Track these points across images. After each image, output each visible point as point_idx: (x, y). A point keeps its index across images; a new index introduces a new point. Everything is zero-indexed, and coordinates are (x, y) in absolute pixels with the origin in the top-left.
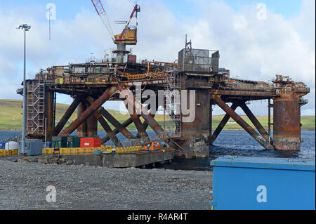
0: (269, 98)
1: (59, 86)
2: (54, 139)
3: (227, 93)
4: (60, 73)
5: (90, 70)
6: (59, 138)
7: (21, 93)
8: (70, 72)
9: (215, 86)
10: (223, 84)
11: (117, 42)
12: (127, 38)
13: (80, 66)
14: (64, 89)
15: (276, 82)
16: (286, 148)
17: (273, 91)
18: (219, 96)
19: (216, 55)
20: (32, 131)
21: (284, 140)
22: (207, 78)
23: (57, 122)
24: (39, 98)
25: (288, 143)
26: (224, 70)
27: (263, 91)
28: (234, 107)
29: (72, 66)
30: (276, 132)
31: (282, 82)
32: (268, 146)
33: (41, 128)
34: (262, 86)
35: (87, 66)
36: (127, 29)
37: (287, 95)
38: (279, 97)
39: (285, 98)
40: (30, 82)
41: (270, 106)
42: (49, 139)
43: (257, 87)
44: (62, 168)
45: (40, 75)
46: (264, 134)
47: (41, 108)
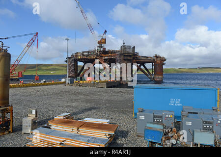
0: (152, 62)
1: (79, 59)
2: (78, 78)
3: (138, 61)
4: (79, 55)
5: (90, 53)
6: (79, 77)
7: (66, 62)
8: (83, 54)
9: (134, 58)
10: (136, 58)
11: (99, 43)
12: (102, 42)
13: (86, 52)
14: (80, 60)
15: (155, 57)
16: (158, 79)
17: (154, 60)
19: (134, 47)
20: (70, 75)
22: (131, 56)
23: (79, 71)
24: (72, 64)
25: (158, 78)
26: (136, 53)
27: (150, 60)
28: (140, 66)
29: (83, 52)
30: (155, 74)
31: (157, 57)
32: (152, 79)
33: (73, 74)
34: (150, 58)
35: (88, 52)
36: (102, 39)
37: (158, 61)
38: (156, 62)
40: (69, 58)
41: (153, 65)
42: (76, 78)
43: (148, 59)
44: (81, 88)
45: (73, 55)
46: (151, 75)
47: (73, 67)
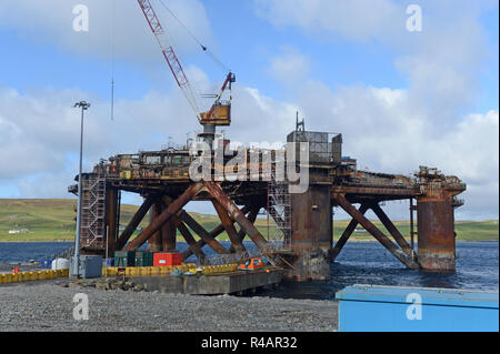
0: (411, 197)
1: (125, 181)
2: (117, 254)
3: (353, 190)
4: (125, 164)
5: (167, 160)
6: (123, 254)
7: (74, 190)
8: (141, 163)
9: (337, 181)
10: (348, 178)
11: (204, 122)
12: (217, 118)
13: (154, 154)
14: (131, 186)
15: (420, 176)
16: (435, 265)
17: (417, 188)
18: (343, 195)
19: (338, 140)
20: (88, 244)
21: (433, 255)
22: (326, 171)
23: (122, 229)
24: (98, 198)
25: (437, 260)
26: (348, 159)
27: (402, 188)
28: (363, 210)
29: (143, 155)
30: (421, 244)
31: (428, 176)
32: (411, 264)
33: (99, 239)
34: (400, 181)
35: (163, 154)
36: (217, 105)
37: (435, 193)
38: (424, 195)
39: (433, 197)
40: (86, 176)
41: (412, 208)
42: (111, 255)
43: (394, 183)
44: (129, 296)
45: (101, 167)
46: (405, 246)
47: (100, 211)
